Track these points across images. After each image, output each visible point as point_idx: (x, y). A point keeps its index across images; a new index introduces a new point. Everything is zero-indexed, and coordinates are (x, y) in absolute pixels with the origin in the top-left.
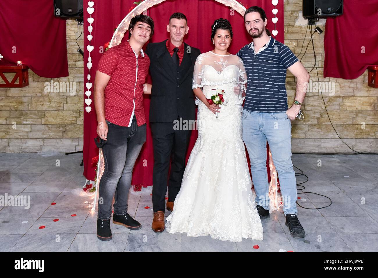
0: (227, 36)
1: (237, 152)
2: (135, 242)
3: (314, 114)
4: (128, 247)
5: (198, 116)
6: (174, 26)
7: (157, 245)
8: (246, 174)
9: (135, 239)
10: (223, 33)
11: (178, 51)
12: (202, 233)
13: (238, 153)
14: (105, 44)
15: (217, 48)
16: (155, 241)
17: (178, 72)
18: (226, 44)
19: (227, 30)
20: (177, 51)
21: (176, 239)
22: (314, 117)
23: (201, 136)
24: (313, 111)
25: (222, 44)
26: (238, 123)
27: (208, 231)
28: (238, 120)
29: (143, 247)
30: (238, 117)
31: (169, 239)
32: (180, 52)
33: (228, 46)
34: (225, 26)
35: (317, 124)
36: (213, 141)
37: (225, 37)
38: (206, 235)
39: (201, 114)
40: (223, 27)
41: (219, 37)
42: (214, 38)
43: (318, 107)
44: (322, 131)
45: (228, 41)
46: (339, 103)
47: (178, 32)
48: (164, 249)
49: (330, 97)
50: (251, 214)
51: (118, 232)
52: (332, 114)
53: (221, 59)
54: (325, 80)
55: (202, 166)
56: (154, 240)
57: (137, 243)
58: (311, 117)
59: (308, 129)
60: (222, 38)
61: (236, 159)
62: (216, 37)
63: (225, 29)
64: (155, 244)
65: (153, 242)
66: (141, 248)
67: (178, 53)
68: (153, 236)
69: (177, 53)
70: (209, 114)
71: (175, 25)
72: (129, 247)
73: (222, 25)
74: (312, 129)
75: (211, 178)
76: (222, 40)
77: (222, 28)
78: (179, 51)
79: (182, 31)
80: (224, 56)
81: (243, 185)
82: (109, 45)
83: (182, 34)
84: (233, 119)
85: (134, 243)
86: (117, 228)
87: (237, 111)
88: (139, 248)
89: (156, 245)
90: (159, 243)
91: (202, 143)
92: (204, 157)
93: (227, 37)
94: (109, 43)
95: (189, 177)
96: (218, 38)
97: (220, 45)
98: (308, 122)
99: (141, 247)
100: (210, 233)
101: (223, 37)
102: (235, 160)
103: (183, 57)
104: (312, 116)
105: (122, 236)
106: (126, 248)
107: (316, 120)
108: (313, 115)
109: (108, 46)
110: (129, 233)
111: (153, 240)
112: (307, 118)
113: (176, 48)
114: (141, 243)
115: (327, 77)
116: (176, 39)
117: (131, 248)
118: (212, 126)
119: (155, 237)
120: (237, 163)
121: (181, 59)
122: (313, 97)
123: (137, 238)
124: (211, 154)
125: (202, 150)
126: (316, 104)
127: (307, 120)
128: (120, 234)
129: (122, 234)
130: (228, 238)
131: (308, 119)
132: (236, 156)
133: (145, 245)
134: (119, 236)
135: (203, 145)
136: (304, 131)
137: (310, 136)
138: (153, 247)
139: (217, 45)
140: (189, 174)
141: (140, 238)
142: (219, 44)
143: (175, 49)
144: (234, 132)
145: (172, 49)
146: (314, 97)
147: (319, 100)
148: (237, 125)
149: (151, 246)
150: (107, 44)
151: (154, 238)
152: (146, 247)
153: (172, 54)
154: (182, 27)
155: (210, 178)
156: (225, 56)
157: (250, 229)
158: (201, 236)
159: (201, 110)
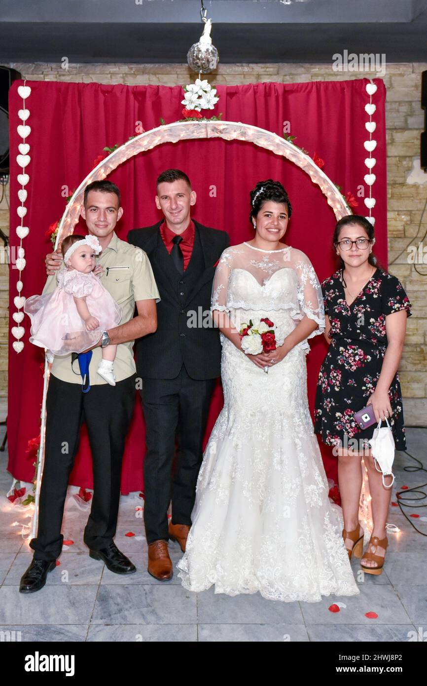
0: (282, 215)
1: (298, 433)
2: (111, 601)
4: (97, 612)
5: (222, 366)
6: (166, 197)
7: (153, 608)
8: (317, 475)
9: (111, 597)
10: (274, 208)
11: (180, 242)
12: (244, 588)
13: (299, 435)
14: (51, 227)
15: (261, 237)
16: (149, 601)
17: (182, 282)
18: (280, 230)
19: (282, 203)
20: (178, 243)
21: (188, 597)
23: (229, 404)
25: (273, 230)
26: (299, 377)
27: (255, 585)
28: (298, 373)
29: (126, 613)
30: (299, 367)
31: (174, 598)
32: (185, 242)
33: (282, 233)
34: (279, 196)
36: (252, 413)
37: (278, 217)
38: (251, 591)
39: (229, 361)
40: (277, 198)
41: (267, 216)
42: (256, 217)
45: (283, 224)
47: (174, 207)
48: (166, 615)
50: (332, 548)
51: (78, 583)
53: (264, 258)
55: (234, 463)
56: (146, 598)
57: (115, 603)
60: (274, 218)
61: (298, 446)
62: (261, 214)
63: (281, 202)
64: (148, 606)
65: (145, 603)
66: (121, 614)
67: (180, 245)
68: (145, 590)
69: (179, 247)
70: (243, 361)
71: (166, 194)
72: (99, 613)
73: (275, 194)
75: (252, 485)
76: (273, 222)
77: (275, 200)
78: (183, 241)
79: (182, 202)
80: (271, 252)
81: (314, 495)
82: (57, 229)
83: (183, 207)
84: (290, 372)
85: (108, 604)
86: (76, 576)
87: (297, 355)
88: (118, 615)
89: (150, 608)
90: (156, 604)
91: (231, 417)
92: (237, 445)
93: (282, 217)
94: (57, 225)
95: (212, 487)
96: (266, 218)
97: (269, 231)
99: (123, 611)
100: (260, 590)
101: (276, 216)
102: (296, 449)
103: (191, 254)
105: (86, 591)
106: (95, 614)
109: (56, 231)
110: (100, 585)
111: (143, 598)
113: (177, 237)
114: (123, 604)
116: (174, 220)
117: (103, 614)
118: (249, 385)
119: (148, 592)
120: (302, 455)
121: (186, 256)
123: (114, 595)
124: (249, 438)
125: (232, 432)
128: (82, 586)
129: (85, 586)
130: (296, 597)
132: (297, 441)
133: (131, 608)
134: (79, 590)
135: (234, 421)
138: (144, 613)
139: (262, 231)
140: (212, 481)
141: (119, 594)
142: (267, 229)
143: (176, 239)
144: (291, 395)
145: (170, 239)
148: (298, 381)
149: (141, 609)
150: (54, 227)
151: (146, 594)
152: (132, 612)
153: (169, 248)
154: (180, 195)
155: (250, 485)
156: (273, 251)
157: (335, 578)
158: (241, 594)
159: (227, 354)
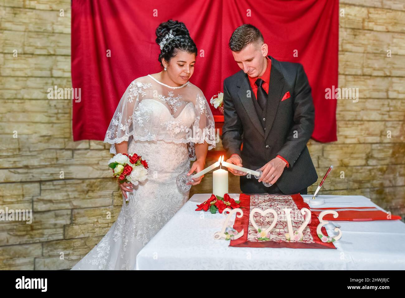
3: (55, 218)
22: (55, 225)
24: (53, 213)
35: (62, 240)
43: (65, 202)
44: (75, 253)
46: (112, 192)
49: (92, 181)
52: (97, 215)
53: (170, 93)
54: (80, 146)
58: (47, 226)
59: (42, 253)
74: (51, 250)
98: (40, 237)
104: (51, 224)
107: (61, 231)
108: (53, 221)
112: (39, 229)
115: (84, 141)
122: (51, 183)
126: (59, 196)
127: (38, 233)
131: (40, 231)
136: (32, 259)
137: (46, 267)
146: (55, 183)
147: (65, 189)
